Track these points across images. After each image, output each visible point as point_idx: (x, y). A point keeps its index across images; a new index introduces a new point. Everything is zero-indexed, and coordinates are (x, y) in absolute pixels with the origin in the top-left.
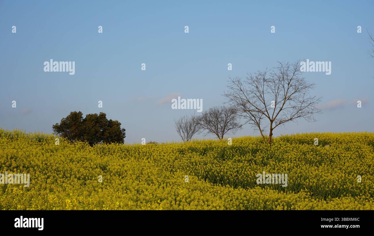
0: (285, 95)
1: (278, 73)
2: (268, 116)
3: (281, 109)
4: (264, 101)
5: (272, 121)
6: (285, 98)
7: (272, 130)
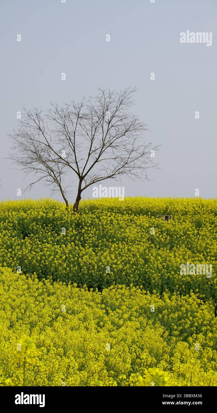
0: (104, 139)
1: (96, 105)
2: (78, 172)
3: (97, 161)
4: (74, 147)
5: (82, 178)
6: (104, 145)
7: (80, 191)
